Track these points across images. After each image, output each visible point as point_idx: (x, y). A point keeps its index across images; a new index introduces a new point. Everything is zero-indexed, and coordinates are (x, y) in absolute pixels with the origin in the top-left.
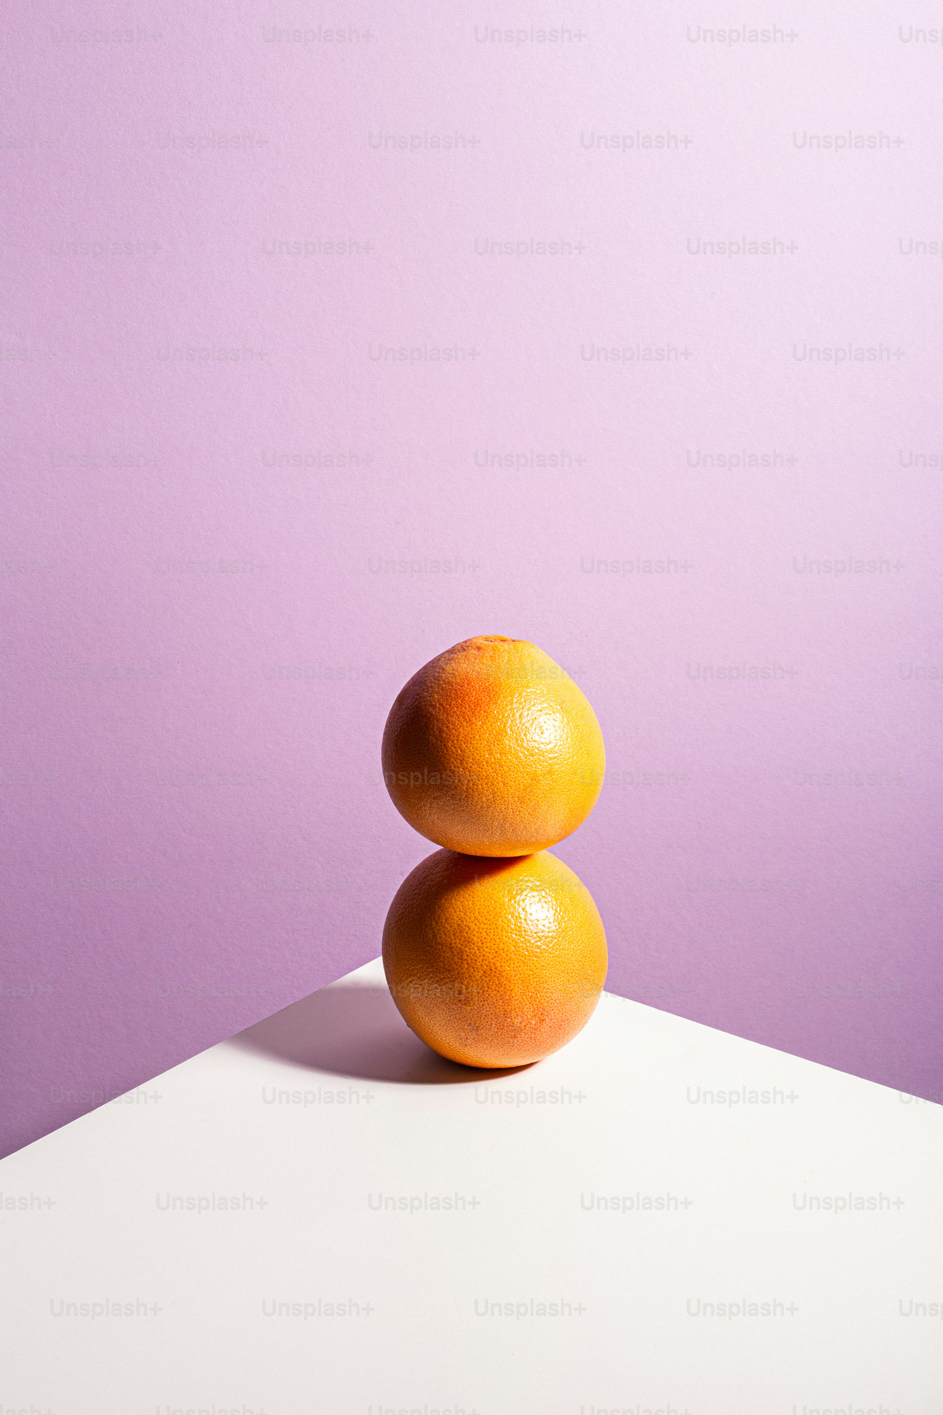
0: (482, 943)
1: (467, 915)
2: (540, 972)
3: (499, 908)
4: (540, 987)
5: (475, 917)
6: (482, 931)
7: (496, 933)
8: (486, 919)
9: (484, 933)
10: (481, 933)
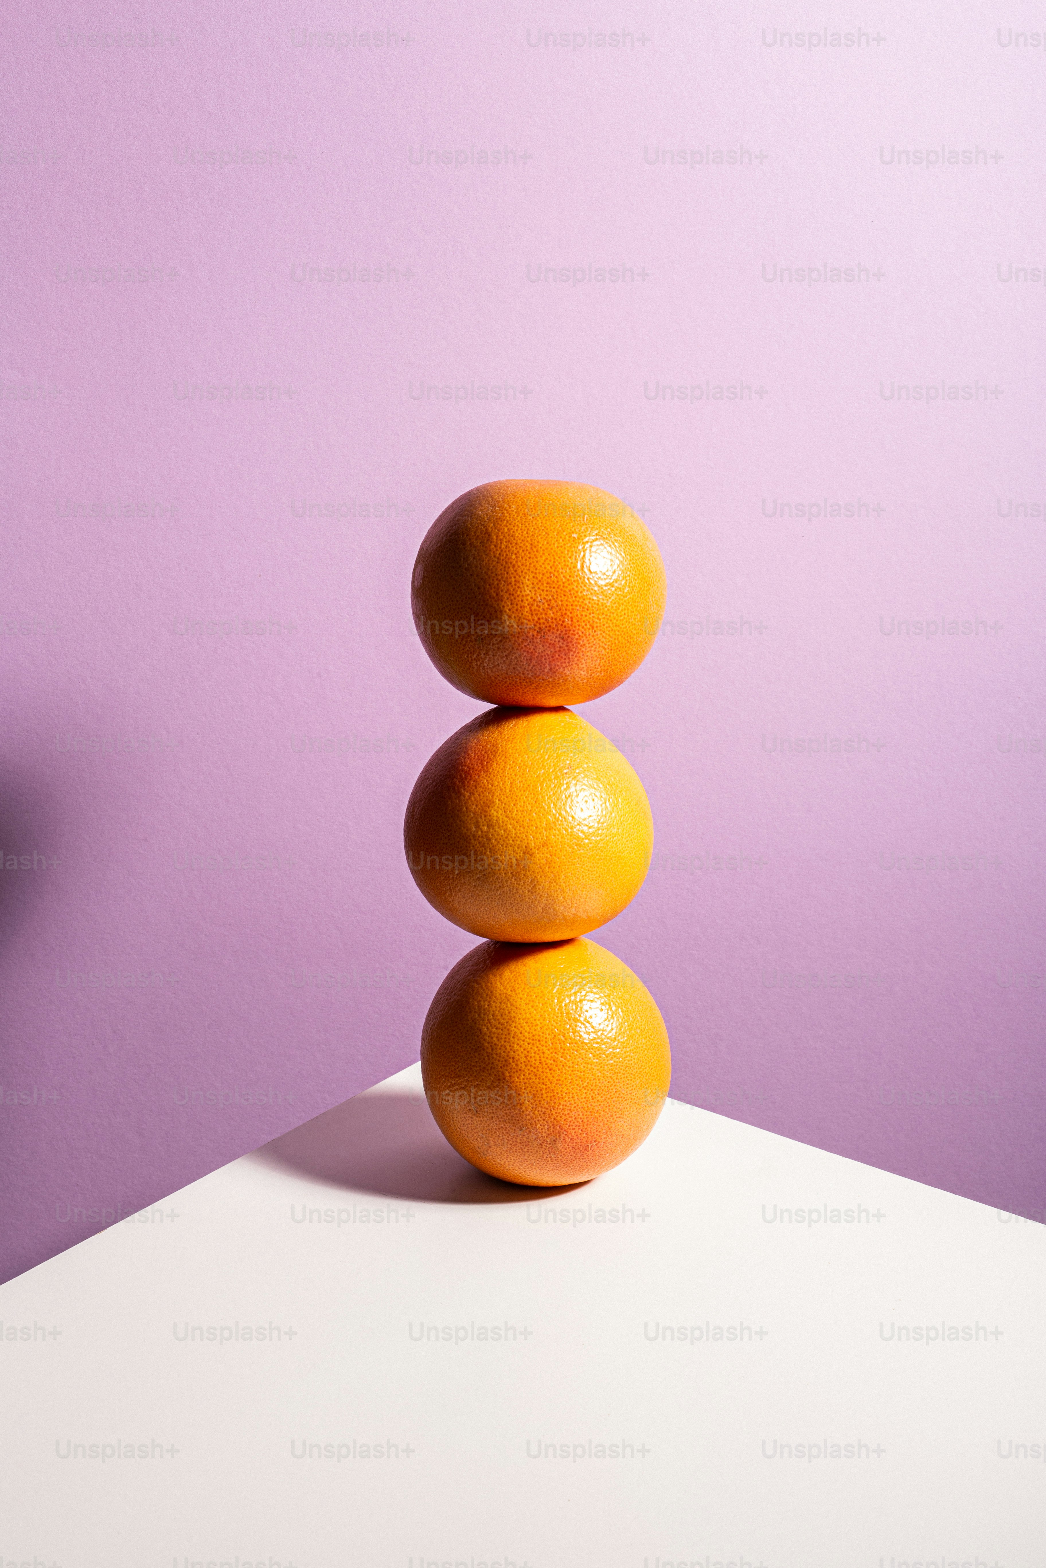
0: (492, 1049)
1: (480, 1017)
2: (555, 1087)
3: (514, 1012)
4: (555, 1103)
5: (488, 1020)
6: (493, 1036)
7: (507, 1040)
8: (499, 1023)
9: (495, 1039)
10: (492, 1038)
